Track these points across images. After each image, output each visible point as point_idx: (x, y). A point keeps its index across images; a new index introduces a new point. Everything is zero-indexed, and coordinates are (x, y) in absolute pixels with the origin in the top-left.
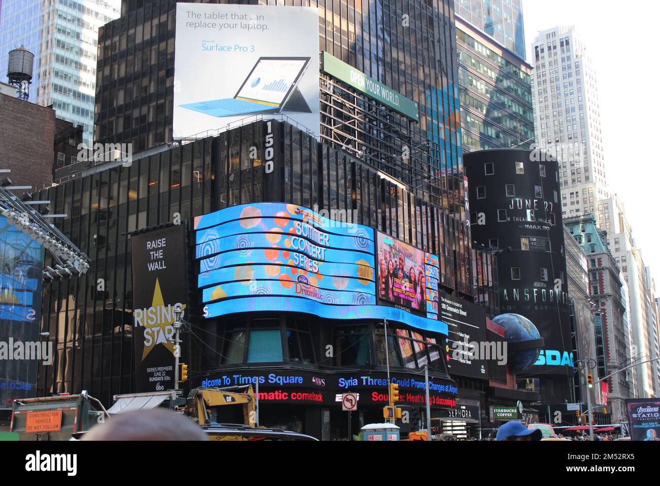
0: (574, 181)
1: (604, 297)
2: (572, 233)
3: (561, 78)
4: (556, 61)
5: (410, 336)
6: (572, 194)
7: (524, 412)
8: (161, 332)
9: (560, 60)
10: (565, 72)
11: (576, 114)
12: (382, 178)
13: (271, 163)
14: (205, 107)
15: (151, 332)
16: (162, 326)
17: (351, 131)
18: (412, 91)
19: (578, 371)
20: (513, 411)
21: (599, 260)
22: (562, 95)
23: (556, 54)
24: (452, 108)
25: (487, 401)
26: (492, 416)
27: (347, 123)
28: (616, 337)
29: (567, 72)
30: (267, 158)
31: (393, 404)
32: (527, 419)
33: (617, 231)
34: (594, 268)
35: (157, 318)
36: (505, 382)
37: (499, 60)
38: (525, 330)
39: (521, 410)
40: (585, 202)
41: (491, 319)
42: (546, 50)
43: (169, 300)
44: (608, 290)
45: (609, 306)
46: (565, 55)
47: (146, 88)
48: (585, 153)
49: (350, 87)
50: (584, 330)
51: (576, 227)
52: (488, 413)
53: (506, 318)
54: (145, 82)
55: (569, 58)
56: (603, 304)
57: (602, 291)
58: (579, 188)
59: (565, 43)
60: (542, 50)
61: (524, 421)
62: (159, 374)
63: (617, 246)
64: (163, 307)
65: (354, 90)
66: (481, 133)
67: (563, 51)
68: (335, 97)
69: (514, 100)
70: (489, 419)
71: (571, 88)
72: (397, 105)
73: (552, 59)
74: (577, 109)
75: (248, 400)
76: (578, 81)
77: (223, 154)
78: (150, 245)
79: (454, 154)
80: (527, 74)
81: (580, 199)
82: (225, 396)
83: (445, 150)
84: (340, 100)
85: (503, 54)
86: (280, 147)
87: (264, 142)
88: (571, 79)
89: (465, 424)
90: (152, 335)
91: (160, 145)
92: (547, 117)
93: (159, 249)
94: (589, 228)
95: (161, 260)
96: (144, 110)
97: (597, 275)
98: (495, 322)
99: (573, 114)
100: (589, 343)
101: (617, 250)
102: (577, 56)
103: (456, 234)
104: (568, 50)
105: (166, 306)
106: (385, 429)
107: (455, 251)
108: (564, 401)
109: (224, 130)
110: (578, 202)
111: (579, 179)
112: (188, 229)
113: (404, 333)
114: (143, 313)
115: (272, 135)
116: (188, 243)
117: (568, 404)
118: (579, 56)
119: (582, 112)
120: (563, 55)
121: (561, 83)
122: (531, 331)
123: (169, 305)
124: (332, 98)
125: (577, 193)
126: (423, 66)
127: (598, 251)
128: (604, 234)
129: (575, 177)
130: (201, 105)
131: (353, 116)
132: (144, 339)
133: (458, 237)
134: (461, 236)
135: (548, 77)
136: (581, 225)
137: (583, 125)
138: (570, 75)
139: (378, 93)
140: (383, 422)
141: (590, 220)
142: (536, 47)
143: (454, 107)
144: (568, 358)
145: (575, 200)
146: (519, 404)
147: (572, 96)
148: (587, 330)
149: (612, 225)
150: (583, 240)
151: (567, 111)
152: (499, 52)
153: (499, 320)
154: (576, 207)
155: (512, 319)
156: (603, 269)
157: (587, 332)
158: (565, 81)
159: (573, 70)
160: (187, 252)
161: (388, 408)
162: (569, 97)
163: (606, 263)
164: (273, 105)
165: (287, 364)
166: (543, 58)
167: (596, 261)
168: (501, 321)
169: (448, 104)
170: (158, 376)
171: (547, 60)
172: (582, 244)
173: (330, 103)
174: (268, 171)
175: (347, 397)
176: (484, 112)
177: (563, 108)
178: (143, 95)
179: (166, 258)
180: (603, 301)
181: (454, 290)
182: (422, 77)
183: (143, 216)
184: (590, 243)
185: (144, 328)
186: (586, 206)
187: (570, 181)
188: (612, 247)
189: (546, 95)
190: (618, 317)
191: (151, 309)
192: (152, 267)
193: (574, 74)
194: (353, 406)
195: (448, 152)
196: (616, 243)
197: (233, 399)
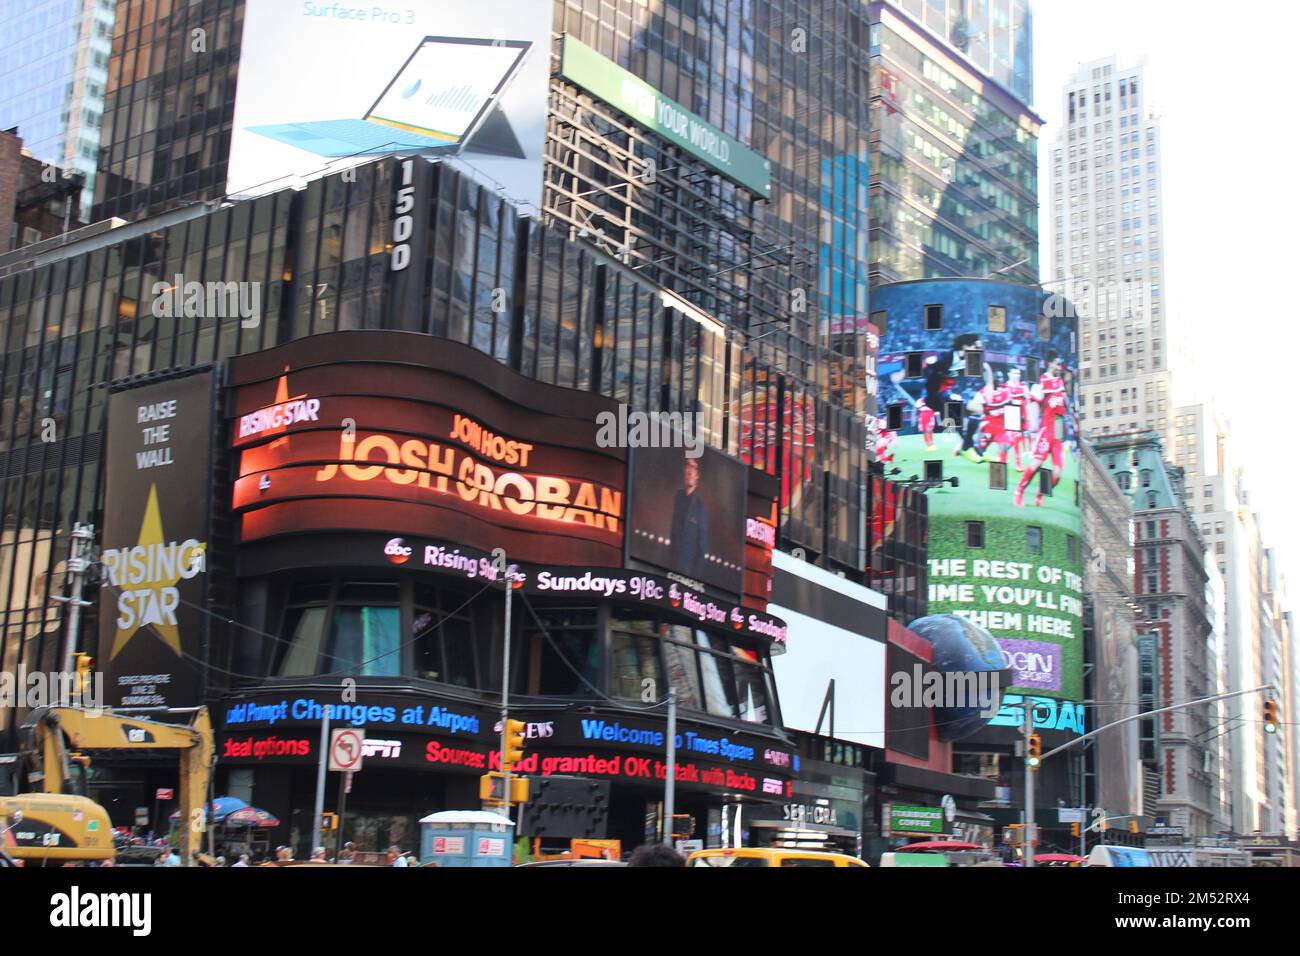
0: (1129, 365)
1: (1169, 599)
2: (1112, 467)
3: (1116, 157)
4: (1108, 124)
5: (694, 638)
6: (1124, 391)
7: (957, 818)
8: (153, 601)
9: (1116, 123)
10: (1125, 147)
11: (1143, 233)
12: (667, 304)
13: (405, 249)
14: (300, 135)
15: (132, 599)
16: (156, 588)
17: (618, 208)
18: (766, 139)
19: (1092, 745)
20: (932, 816)
21: (1164, 522)
22: (1117, 193)
23: (1108, 111)
24: (851, 181)
25: (878, 792)
26: (886, 823)
27: (607, 190)
28: (1189, 682)
29: (1129, 147)
30: (399, 238)
31: (509, 768)
32: (968, 834)
33: (1210, 469)
34: (1152, 539)
35: (146, 569)
36: (924, 755)
37: (975, 100)
38: (974, 649)
39: (951, 815)
40: (1149, 410)
41: (906, 624)
42: (1090, 100)
43: (174, 534)
44: (1178, 584)
45: (1178, 619)
46: (1128, 113)
47: (201, 99)
48: (1155, 312)
49: (621, 116)
50: (1114, 660)
51: (1122, 454)
52: (878, 818)
53: (937, 623)
54: (202, 85)
55: (1135, 119)
56: (1166, 614)
57: (1165, 588)
58: (1138, 380)
59: (1129, 89)
60: (1083, 102)
61: (960, 838)
62: (142, 690)
63: (1208, 501)
64: (161, 546)
65: (630, 122)
66: (925, 247)
67: (1123, 104)
68: (585, 133)
69: (1009, 192)
70: (880, 830)
71: (1136, 179)
72: (724, 160)
73: (1101, 120)
74: (1145, 222)
75: (192, 740)
76: (1151, 167)
77: (312, 226)
78: (145, 414)
79: (850, 277)
80: (1030, 134)
81: (1140, 402)
82: (127, 729)
83: (831, 266)
84: (598, 139)
85: (984, 88)
86: (428, 217)
87: (395, 204)
88: (1136, 162)
89: (825, 837)
90: (134, 606)
91: (190, 206)
92: (1084, 236)
93: (160, 422)
94: (1148, 459)
95: (162, 446)
96: (196, 143)
97: (1158, 555)
98: (912, 630)
99: (1137, 231)
100: (1122, 689)
101: (1208, 509)
102: (1151, 116)
103: (834, 439)
104: (1134, 104)
105: (167, 545)
106: (472, 825)
107: (827, 474)
108: (1057, 804)
109: (319, 176)
110: (1135, 409)
111: (1141, 363)
112: (221, 381)
113: (682, 633)
114: (121, 559)
115: (410, 190)
116: (221, 413)
117: (1062, 809)
118: (1156, 116)
119: (1153, 228)
120: (1124, 114)
121: (1116, 166)
122: (987, 652)
123: (173, 544)
124: (578, 133)
125: (1134, 390)
126: (795, 90)
127: (1161, 506)
128: (1178, 474)
129: (1133, 358)
130: (292, 129)
131: (623, 175)
132: (118, 614)
133: (837, 444)
134: (844, 444)
135: (1090, 155)
136: (1131, 452)
137: (1155, 256)
138: (1135, 154)
139: (684, 134)
140: (478, 808)
141: (1149, 444)
142: (1072, 94)
143: (857, 179)
144: (1072, 716)
145: (1129, 403)
146: (948, 802)
147: (1137, 196)
148: (1121, 662)
149: (1200, 457)
150: (1135, 482)
151: (1125, 226)
152: (976, 86)
153: (922, 626)
154: (1130, 418)
155: (947, 626)
156: (1170, 542)
157: (1120, 665)
158: (1125, 164)
159: (1142, 143)
160: (216, 432)
161: (493, 777)
162: (1131, 198)
163: (1176, 531)
164: (446, 137)
165: (407, 682)
166: (1083, 115)
167: (1158, 525)
168: (925, 629)
169: (845, 172)
170: (140, 695)
171: (1091, 121)
172: (1130, 491)
173: (573, 143)
174: (397, 266)
175: (343, 738)
176: (936, 204)
177: (1117, 221)
178: (196, 112)
179: (174, 442)
180: (1166, 606)
181: (818, 554)
182: (789, 112)
183: (143, 352)
184: (1147, 489)
185: (119, 590)
186: (1150, 417)
187: (1121, 367)
188: (1196, 503)
189: (1084, 191)
190: (1196, 643)
191: (136, 550)
192: (145, 460)
193: (1142, 151)
194: (353, 760)
195: (838, 270)
196: (1208, 494)
197: (149, 737)
